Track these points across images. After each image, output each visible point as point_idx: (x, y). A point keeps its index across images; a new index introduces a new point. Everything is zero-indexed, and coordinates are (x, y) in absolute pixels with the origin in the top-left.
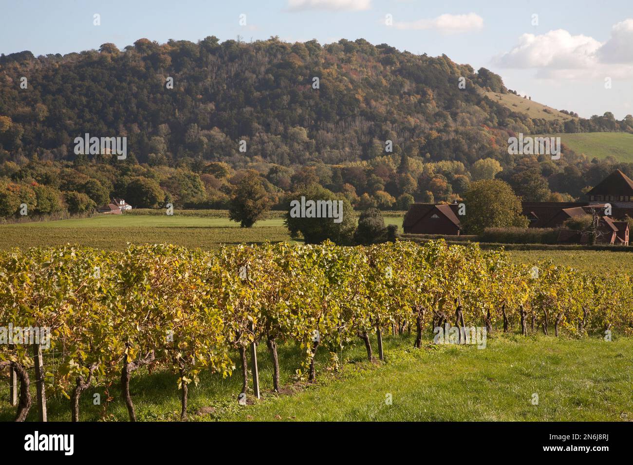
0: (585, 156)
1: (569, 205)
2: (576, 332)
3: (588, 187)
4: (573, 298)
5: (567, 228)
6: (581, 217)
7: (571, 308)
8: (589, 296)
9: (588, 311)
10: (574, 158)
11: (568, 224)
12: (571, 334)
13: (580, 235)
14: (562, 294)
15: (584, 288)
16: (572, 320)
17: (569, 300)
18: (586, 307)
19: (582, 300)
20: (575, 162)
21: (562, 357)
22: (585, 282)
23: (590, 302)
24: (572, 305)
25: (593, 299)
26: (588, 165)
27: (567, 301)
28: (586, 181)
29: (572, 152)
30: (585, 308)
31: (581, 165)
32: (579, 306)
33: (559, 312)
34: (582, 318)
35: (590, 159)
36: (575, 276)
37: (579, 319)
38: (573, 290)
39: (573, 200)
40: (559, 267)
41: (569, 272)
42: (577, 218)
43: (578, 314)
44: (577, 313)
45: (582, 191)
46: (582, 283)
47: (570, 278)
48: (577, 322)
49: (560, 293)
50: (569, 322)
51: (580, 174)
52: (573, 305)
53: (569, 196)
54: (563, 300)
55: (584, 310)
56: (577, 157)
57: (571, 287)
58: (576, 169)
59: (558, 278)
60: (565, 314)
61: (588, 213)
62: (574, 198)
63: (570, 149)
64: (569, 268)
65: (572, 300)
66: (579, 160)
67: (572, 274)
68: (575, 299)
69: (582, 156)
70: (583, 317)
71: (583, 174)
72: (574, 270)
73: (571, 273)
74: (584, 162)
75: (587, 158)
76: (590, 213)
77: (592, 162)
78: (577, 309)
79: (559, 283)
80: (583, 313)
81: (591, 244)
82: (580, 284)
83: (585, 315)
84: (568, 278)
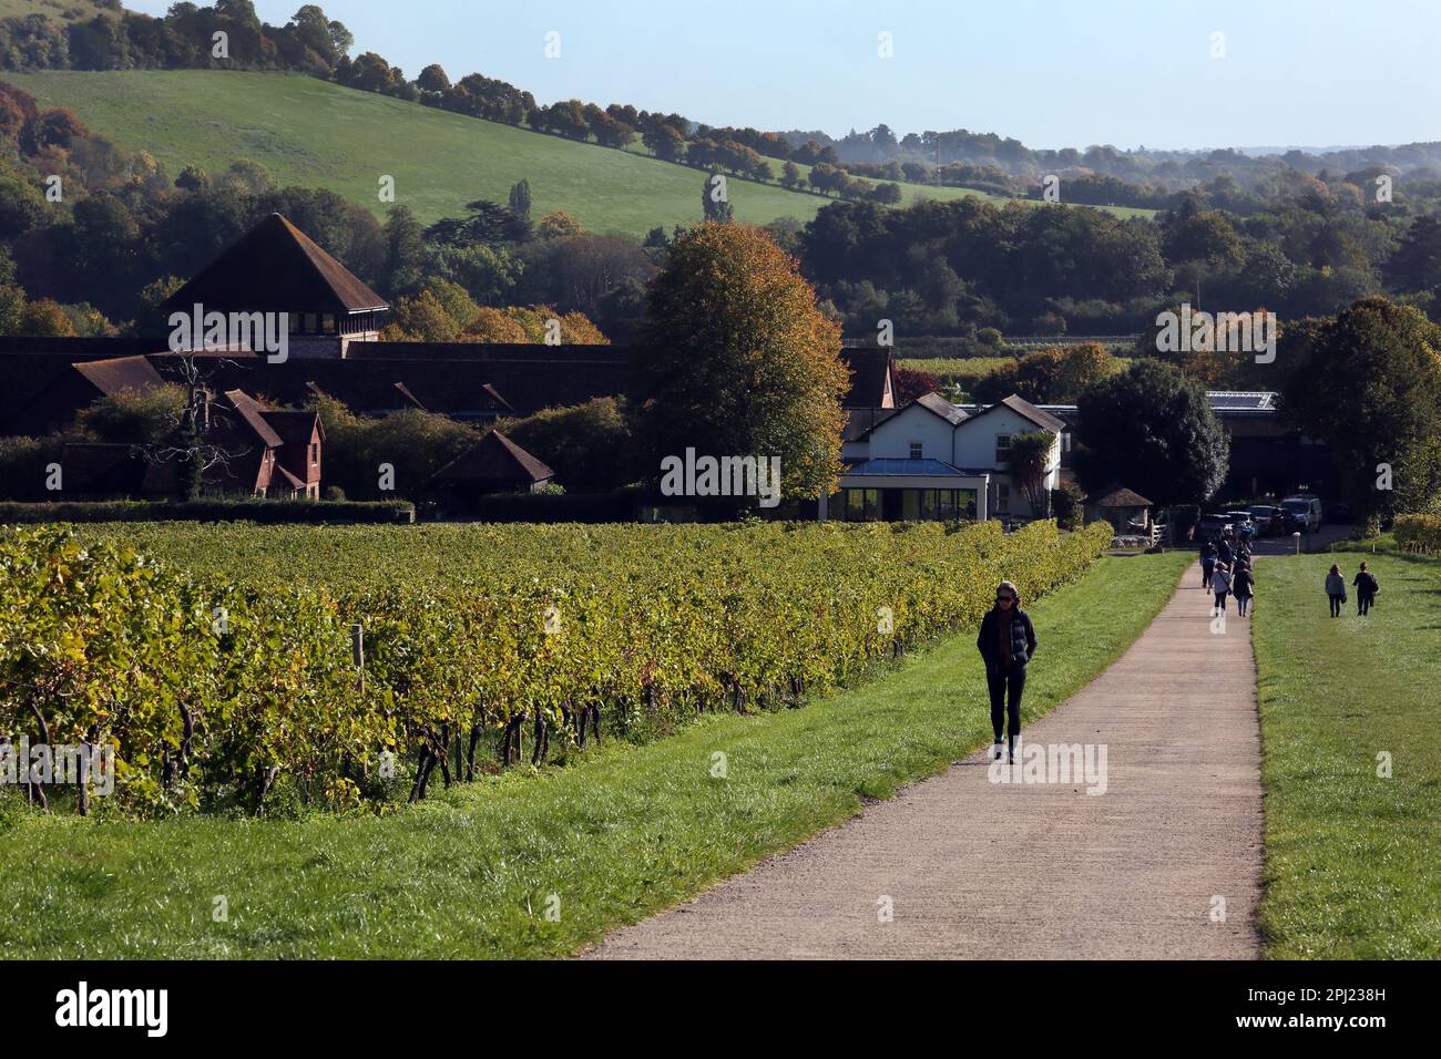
0: (151, 162)
1: (99, 347)
2: (155, 794)
3: (166, 282)
4: (144, 668)
5: (93, 437)
6: (144, 392)
7: (136, 708)
8: (201, 659)
9: (197, 716)
10: (111, 168)
11: (95, 423)
12: (137, 803)
13: (140, 464)
14: (105, 652)
15: (183, 632)
16: (139, 752)
17: (130, 677)
18: (189, 702)
19: (176, 676)
20: (116, 182)
21: (116, 873)
22: (187, 610)
23: (205, 681)
24: (137, 695)
25: (216, 673)
26: (163, 194)
27: (123, 678)
28: (156, 255)
29: (102, 145)
30: (187, 707)
31: (137, 197)
32: (168, 696)
33: (95, 721)
34: (175, 742)
35: (172, 175)
36: (152, 584)
37: (166, 746)
38: (143, 639)
39: (112, 331)
40: (95, 551)
41: (129, 569)
42: (130, 398)
43: (162, 727)
44: (158, 722)
45: (147, 296)
46: (178, 613)
47: (133, 593)
48: (159, 758)
49: (99, 649)
50: (128, 760)
51: (134, 230)
52: (146, 694)
53: (96, 316)
54: (106, 678)
55: (184, 714)
56: (120, 165)
57: (136, 627)
58: (121, 211)
59: (92, 591)
60: (114, 731)
61: (167, 377)
62: (114, 322)
63: (93, 131)
64: (131, 554)
65: (140, 676)
66: (128, 177)
67: (143, 578)
68: (152, 673)
69: (140, 161)
70: (181, 737)
71: (146, 230)
72: (147, 561)
73: (135, 576)
74: (149, 181)
75: (159, 168)
76: (179, 379)
77: (178, 183)
78: (160, 710)
79: (94, 613)
80: (180, 724)
81: (184, 496)
82: (170, 618)
83: (187, 732)
84: (125, 592)
